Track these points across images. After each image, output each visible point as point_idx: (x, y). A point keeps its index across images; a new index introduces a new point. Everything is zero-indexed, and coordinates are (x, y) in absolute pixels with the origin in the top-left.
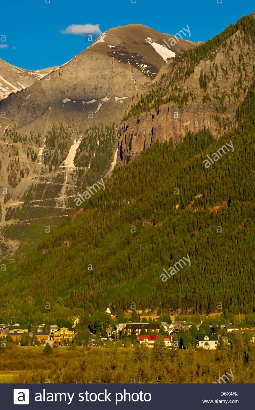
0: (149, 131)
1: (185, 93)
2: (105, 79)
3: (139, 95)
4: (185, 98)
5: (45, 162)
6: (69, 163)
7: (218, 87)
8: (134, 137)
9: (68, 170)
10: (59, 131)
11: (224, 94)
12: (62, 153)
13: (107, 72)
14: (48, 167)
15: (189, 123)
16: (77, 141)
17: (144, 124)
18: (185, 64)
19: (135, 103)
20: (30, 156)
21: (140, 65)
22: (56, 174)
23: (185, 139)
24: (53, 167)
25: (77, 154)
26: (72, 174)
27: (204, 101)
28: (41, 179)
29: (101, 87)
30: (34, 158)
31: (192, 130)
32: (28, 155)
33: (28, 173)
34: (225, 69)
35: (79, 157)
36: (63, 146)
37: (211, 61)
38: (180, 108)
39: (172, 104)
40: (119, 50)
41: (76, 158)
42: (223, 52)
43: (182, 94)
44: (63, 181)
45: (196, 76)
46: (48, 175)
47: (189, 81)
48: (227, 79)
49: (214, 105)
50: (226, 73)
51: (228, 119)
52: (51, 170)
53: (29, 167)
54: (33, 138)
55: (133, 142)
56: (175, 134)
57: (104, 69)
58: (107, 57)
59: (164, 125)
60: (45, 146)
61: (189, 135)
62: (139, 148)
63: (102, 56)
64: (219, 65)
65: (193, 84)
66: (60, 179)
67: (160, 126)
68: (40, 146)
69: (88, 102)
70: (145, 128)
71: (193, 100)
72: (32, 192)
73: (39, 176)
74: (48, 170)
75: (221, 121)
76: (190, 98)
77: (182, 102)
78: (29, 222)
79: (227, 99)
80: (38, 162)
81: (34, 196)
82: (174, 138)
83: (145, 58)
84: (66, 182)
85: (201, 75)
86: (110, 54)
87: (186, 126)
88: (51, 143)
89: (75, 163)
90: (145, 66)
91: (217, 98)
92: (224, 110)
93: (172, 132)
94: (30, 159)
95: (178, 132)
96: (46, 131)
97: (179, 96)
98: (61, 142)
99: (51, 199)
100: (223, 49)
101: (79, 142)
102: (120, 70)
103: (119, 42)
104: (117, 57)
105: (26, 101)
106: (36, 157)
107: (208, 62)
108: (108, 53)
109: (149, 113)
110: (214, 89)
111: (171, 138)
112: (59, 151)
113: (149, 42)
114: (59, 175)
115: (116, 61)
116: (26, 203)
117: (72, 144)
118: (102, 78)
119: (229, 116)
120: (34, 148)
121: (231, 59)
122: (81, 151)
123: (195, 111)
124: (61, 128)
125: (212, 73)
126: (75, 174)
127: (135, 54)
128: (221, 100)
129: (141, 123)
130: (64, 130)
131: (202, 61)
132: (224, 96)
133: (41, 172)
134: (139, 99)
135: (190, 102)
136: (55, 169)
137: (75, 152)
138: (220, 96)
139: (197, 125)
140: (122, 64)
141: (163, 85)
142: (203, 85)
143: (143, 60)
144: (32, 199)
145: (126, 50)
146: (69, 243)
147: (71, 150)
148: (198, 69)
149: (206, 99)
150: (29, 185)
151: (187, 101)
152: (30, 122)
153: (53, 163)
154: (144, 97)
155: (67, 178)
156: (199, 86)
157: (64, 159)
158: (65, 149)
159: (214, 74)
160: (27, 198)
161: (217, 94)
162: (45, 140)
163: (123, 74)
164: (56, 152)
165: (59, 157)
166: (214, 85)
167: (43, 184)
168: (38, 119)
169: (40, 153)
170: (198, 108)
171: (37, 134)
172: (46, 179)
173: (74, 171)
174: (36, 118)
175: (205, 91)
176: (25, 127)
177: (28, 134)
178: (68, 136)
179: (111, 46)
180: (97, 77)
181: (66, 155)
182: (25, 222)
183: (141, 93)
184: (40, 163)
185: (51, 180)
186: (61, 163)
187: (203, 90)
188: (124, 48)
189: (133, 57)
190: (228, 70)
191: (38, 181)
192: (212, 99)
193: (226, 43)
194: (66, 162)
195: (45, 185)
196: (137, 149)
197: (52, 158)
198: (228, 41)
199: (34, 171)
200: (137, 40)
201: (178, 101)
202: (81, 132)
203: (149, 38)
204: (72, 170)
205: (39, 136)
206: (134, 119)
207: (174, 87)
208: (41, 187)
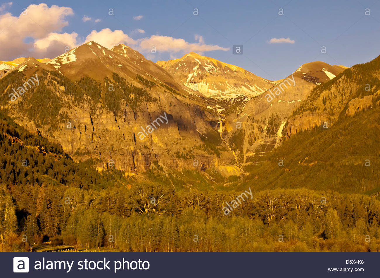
0: (299, 124)
1: (315, 107)
2: (299, 90)
3: (297, 106)
4: (315, 109)
5: (267, 133)
6: (279, 134)
7: (331, 103)
8: (292, 127)
9: (278, 137)
10: (275, 117)
11: (334, 107)
12: (276, 128)
13: (301, 87)
14: (268, 135)
15: (316, 121)
16: (284, 122)
17: (297, 121)
18: (318, 92)
19: (295, 110)
20: (260, 130)
21: (318, 83)
22: (272, 139)
23: (314, 128)
24: (271, 136)
25: (283, 129)
26: (280, 139)
27: (324, 110)
28: (265, 141)
29: (297, 94)
30: (262, 131)
31: (317, 124)
32: (259, 129)
33: (258, 139)
34: (335, 95)
35: (284, 130)
36: (277, 125)
37: (329, 91)
38: (312, 114)
39: (308, 112)
40: (307, 75)
41: (283, 131)
42: (335, 86)
43: (314, 107)
44: (275, 143)
45: (321, 98)
46: (268, 140)
47: (317, 101)
48: (336, 99)
49: (329, 112)
50: (336, 97)
51: (335, 119)
52: (270, 137)
53: (259, 135)
54: (262, 120)
55: (292, 129)
56: (310, 126)
57: (299, 85)
58: (301, 79)
59: (305, 122)
60: (268, 125)
61: (316, 126)
62: (294, 132)
63: (298, 79)
64: (333, 93)
65: (319, 102)
66: (274, 142)
67: (303, 122)
68: (265, 125)
69: (291, 102)
70: (297, 123)
71: (318, 110)
72: (260, 148)
73: (264, 140)
74: (268, 137)
75: (331, 120)
76: (317, 109)
77: (314, 111)
78: (257, 163)
79: (335, 109)
80: (264, 132)
81: (261, 151)
82: (309, 128)
83: (321, 80)
84: (277, 143)
85: (324, 97)
86: (303, 78)
87: (315, 122)
88: (271, 123)
89: (282, 133)
90: (320, 84)
91: (330, 109)
92: (333, 115)
93: (308, 125)
94: (260, 131)
95: (311, 125)
96: (269, 117)
97: (312, 108)
98: (276, 122)
99: (269, 152)
100: (335, 85)
101: (285, 123)
102: (307, 85)
103: (308, 71)
104: (306, 79)
105: (259, 101)
106: (263, 130)
107: (327, 91)
108: (302, 77)
109: (299, 116)
110: (329, 105)
111: (308, 128)
112: (274, 127)
113: (324, 71)
114: (274, 140)
115: (305, 81)
116: (256, 154)
117: (281, 123)
118: (298, 90)
119: (336, 118)
120: (262, 125)
121: (339, 90)
122: (286, 127)
123: (320, 115)
124: (276, 116)
125: (329, 97)
126: (282, 139)
127: (315, 77)
128: (332, 110)
129: (295, 121)
130: (278, 117)
131: (324, 91)
132: (334, 108)
133: (265, 138)
134: (297, 108)
135: (317, 111)
136: (272, 137)
137: (283, 128)
138: (332, 108)
139: (320, 122)
140: (308, 83)
141: (308, 101)
142: (324, 102)
143: (319, 81)
144: (259, 152)
145: (311, 75)
146: (257, 177)
147: (281, 127)
148: (322, 95)
149: (325, 109)
150: (259, 145)
151: (316, 110)
152: (261, 112)
153: (271, 134)
154: (299, 107)
155: (278, 141)
156: (322, 103)
157: (277, 131)
158: (277, 126)
159: (330, 97)
160: (257, 151)
161: (331, 107)
162: (268, 122)
163: (308, 88)
164: (273, 128)
165: (275, 130)
166: (329, 102)
167: (266, 144)
168: (265, 111)
169: (265, 128)
170: (321, 114)
171: (264, 119)
172: (267, 142)
173: (281, 138)
174: (264, 110)
175: (325, 105)
176: (258, 115)
177: (260, 119)
178: (280, 120)
179: (303, 73)
180: (296, 89)
181: (278, 129)
182: (255, 164)
183: (298, 105)
184: (265, 134)
185: (270, 142)
186: (275, 133)
187: (324, 105)
188: (310, 74)
189: (314, 79)
190: (337, 95)
191: (263, 143)
192: (328, 109)
193: (337, 82)
194: (278, 133)
195: (266, 145)
196: (293, 132)
197: (271, 131)
198: (338, 81)
199: (262, 138)
200: (318, 70)
201: (312, 110)
202: (286, 117)
203: (324, 69)
204: (281, 137)
205: (265, 119)
206: (292, 118)
207: (311, 103)
208: (264, 146)
